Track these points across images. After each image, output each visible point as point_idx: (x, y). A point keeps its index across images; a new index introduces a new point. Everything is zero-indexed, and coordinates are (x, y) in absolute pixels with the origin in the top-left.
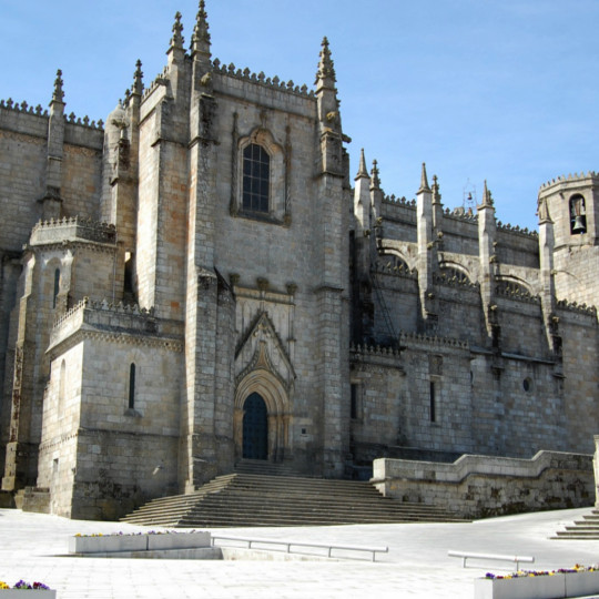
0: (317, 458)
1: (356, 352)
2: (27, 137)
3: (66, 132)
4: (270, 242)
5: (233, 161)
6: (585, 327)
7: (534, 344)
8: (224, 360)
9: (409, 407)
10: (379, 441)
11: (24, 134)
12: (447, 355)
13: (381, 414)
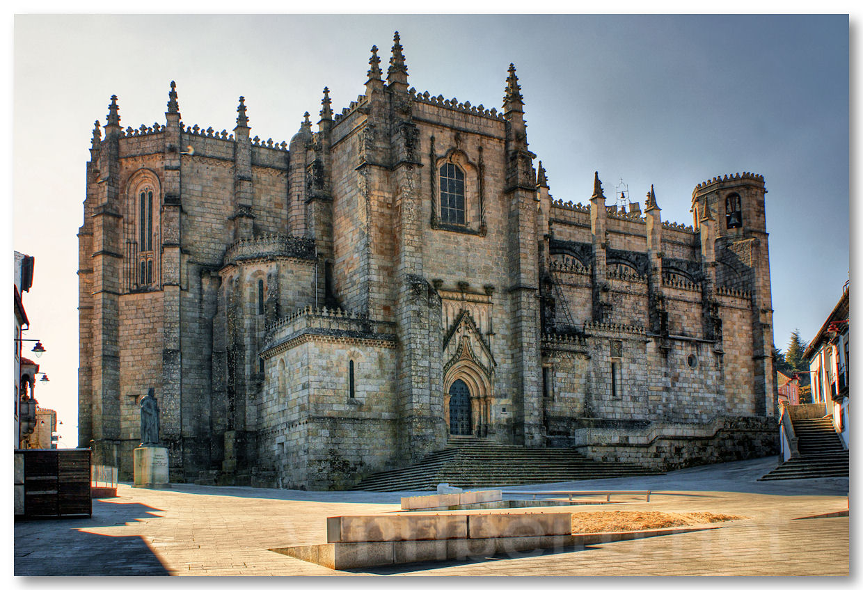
0: (518, 431)
1: (547, 342)
2: (216, 161)
3: (253, 154)
4: (468, 250)
5: (432, 180)
6: (741, 309)
7: (696, 326)
8: (436, 354)
9: (593, 385)
10: (568, 414)
11: (212, 157)
12: (626, 340)
13: (570, 392)
